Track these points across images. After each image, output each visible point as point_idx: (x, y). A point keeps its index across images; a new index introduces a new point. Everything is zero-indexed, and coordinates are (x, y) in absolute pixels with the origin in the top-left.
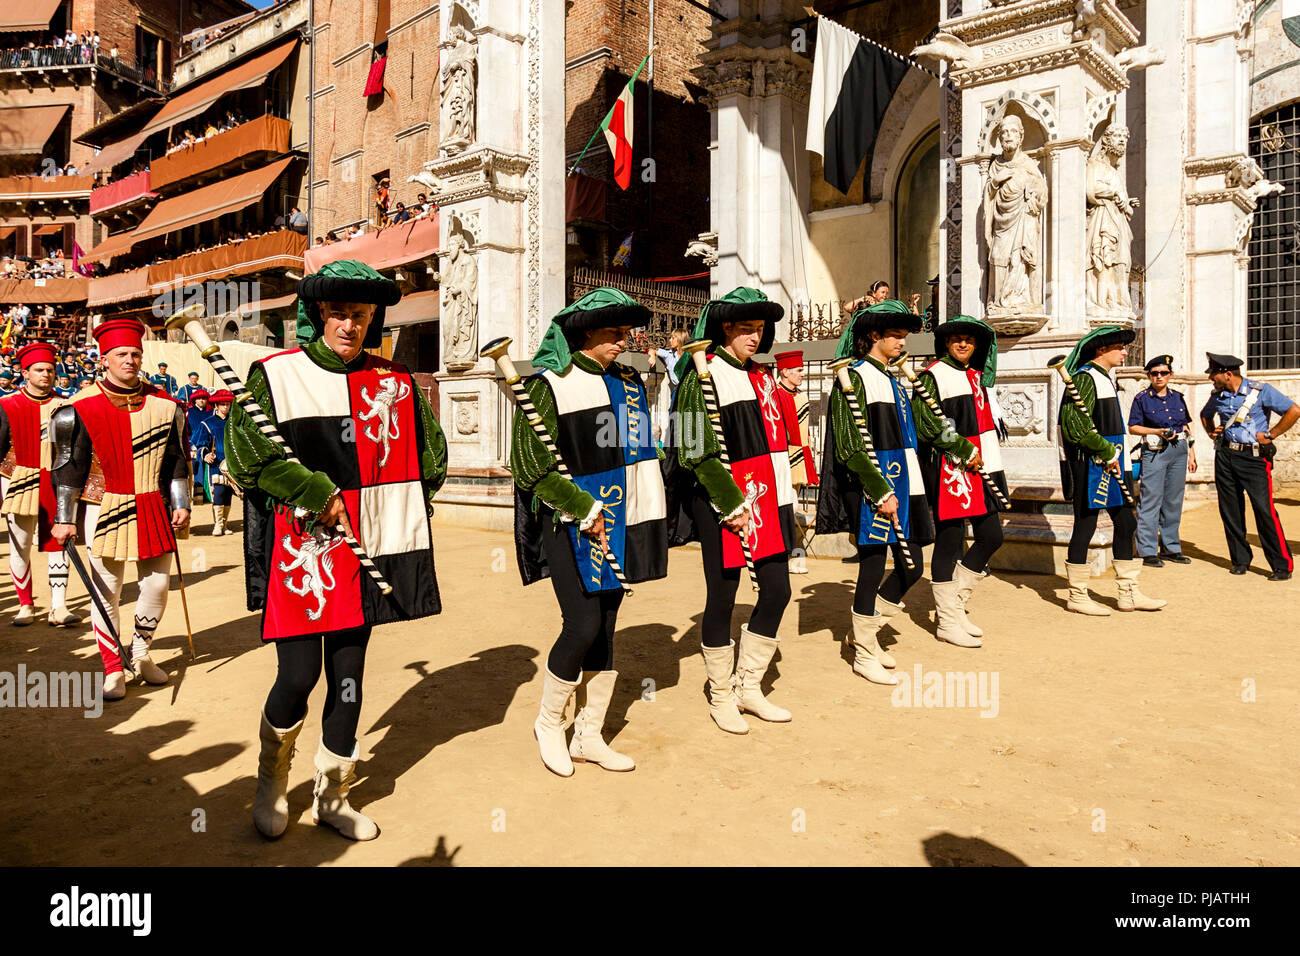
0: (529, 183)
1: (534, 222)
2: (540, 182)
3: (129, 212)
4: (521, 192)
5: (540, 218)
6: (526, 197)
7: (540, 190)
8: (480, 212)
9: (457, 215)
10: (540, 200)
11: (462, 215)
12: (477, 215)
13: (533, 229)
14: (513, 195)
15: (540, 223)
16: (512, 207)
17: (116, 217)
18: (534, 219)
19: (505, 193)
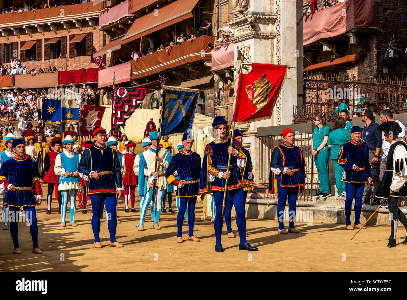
0: (277, 29)
1: (278, 50)
2: (281, 28)
3: (120, 26)
4: (272, 34)
5: (281, 47)
6: (275, 36)
7: (281, 33)
8: (250, 46)
9: (239, 49)
10: (281, 38)
11: (241, 49)
12: (249, 48)
13: (278, 55)
14: (268, 36)
15: (281, 51)
16: (268, 42)
17: (113, 29)
18: (279, 49)
19: (263, 36)
